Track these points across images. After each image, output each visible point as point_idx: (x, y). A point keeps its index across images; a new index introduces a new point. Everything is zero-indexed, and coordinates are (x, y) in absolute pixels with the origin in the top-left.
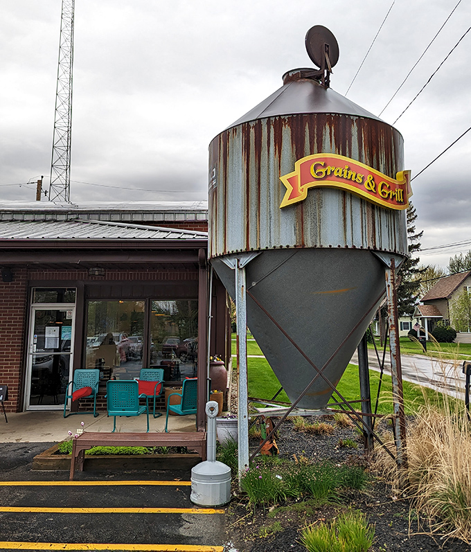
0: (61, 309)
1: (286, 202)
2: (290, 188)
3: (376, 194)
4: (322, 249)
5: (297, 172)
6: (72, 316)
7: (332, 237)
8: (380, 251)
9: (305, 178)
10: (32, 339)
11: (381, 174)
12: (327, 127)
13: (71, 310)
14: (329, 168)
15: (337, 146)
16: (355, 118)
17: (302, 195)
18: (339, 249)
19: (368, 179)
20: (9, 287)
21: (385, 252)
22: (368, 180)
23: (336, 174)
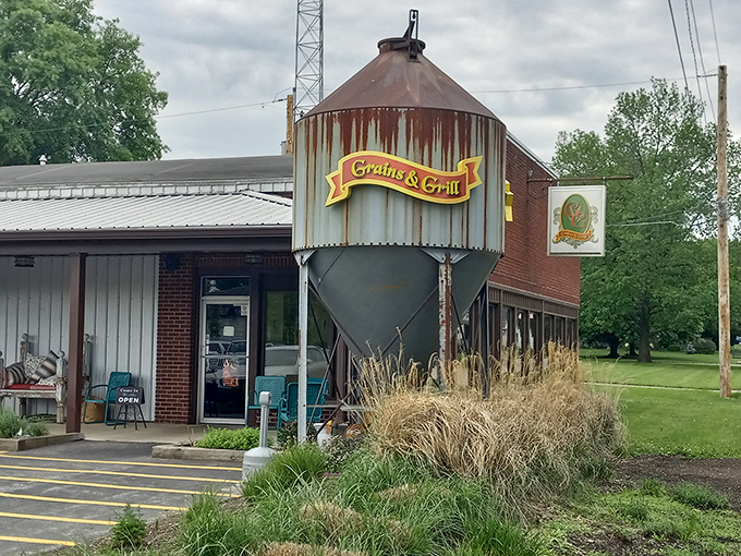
0: (235, 304)
1: (330, 201)
2: (333, 187)
3: (419, 190)
4: (364, 246)
5: (339, 171)
6: (246, 311)
7: (373, 235)
8: (428, 247)
9: (347, 176)
10: (205, 339)
11: (425, 168)
12: (373, 121)
13: (244, 304)
14: (369, 166)
15: (383, 140)
16: (403, 110)
17: (344, 195)
18: (380, 246)
19: (411, 174)
20: (175, 276)
21: (435, 248)
22: (410, 176)
23: (375, 172)
